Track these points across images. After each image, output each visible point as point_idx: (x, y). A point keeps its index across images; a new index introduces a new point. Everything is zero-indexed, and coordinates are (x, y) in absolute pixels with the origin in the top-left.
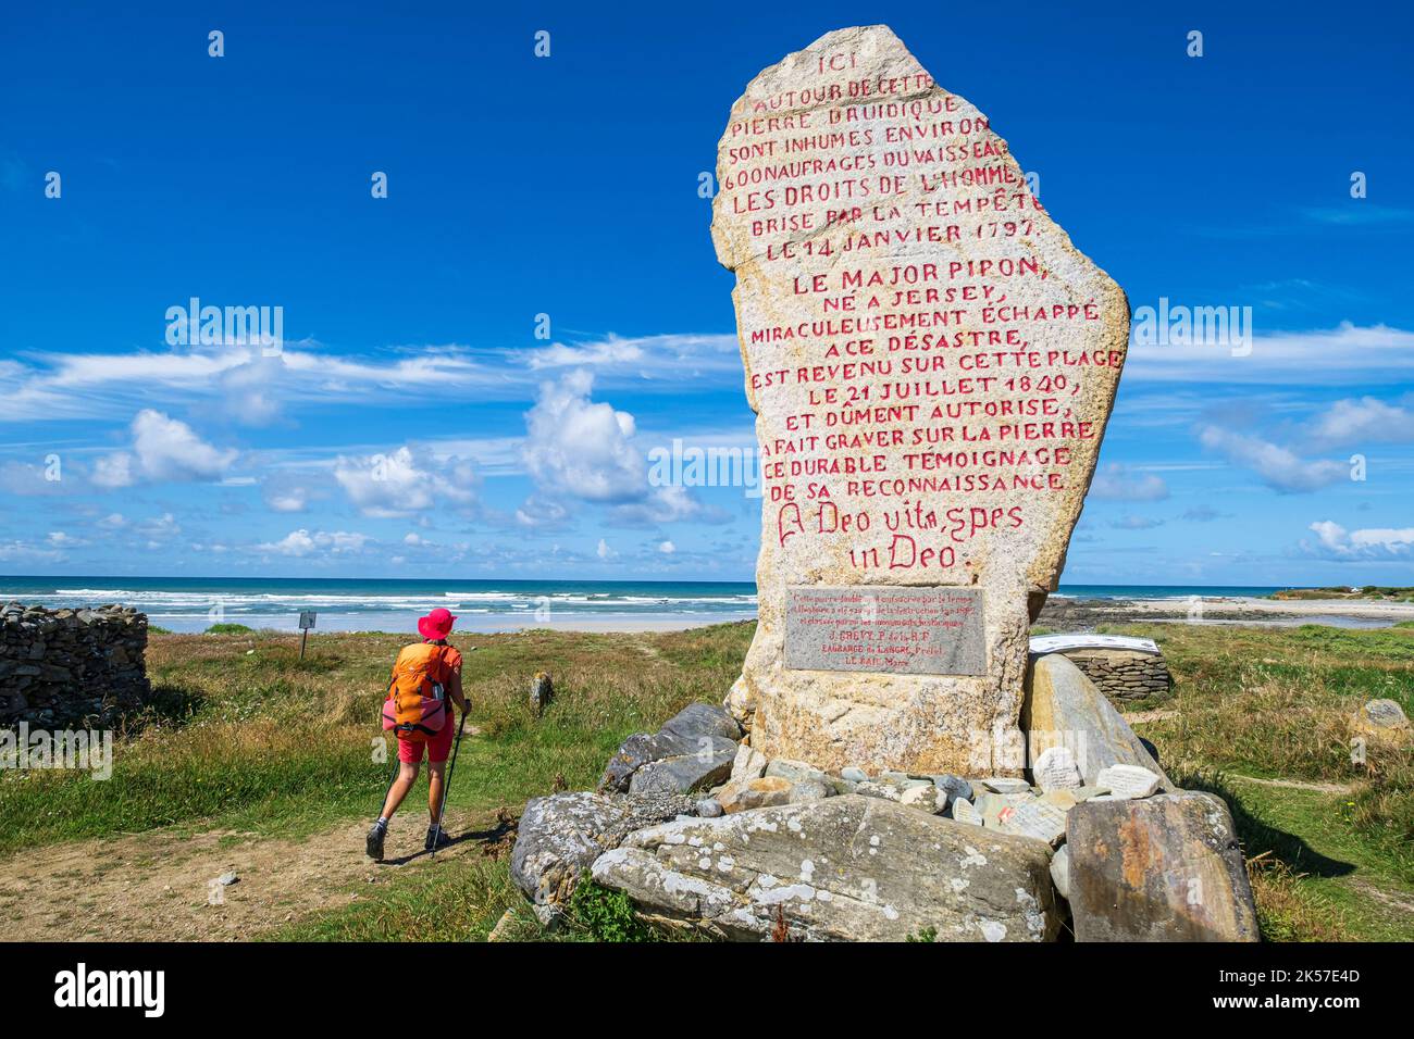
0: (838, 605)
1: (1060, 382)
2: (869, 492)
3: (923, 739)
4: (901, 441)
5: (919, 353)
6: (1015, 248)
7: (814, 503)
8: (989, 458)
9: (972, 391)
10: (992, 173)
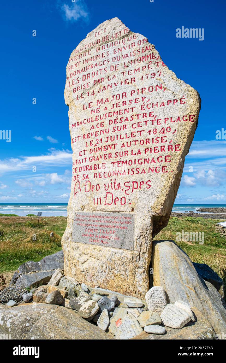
0: (88, 219)
1: (168, 129)
2: (100, 176)
3: (111, 274)
4: (111, 157)
5: (119, 124)
6: (154, 82)
7: (84, 181)
8: (140, 161)
9: (135, 136)
10: (148, 57)
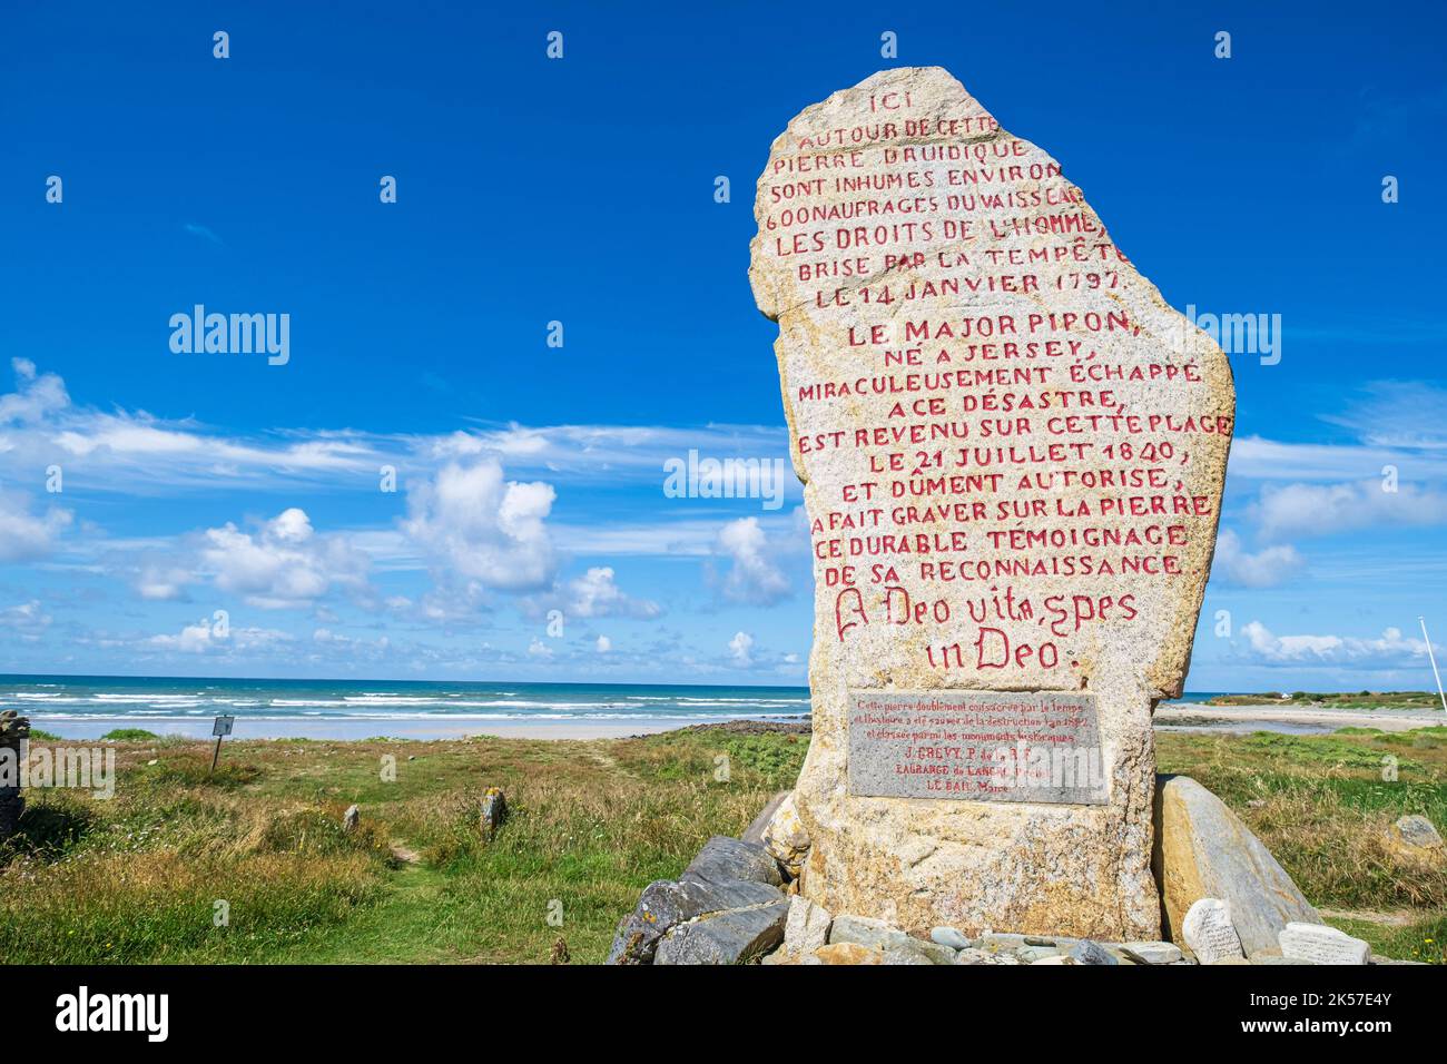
0: (914, 714)
2: (947, 575)
3: (1032, 887)
4: (984, 515)
5: (1000, 414)
6: (1101, 302)
7: (880, 589)
8: (1091, 536)
9: (1065, 457)
10: (1069, 221)
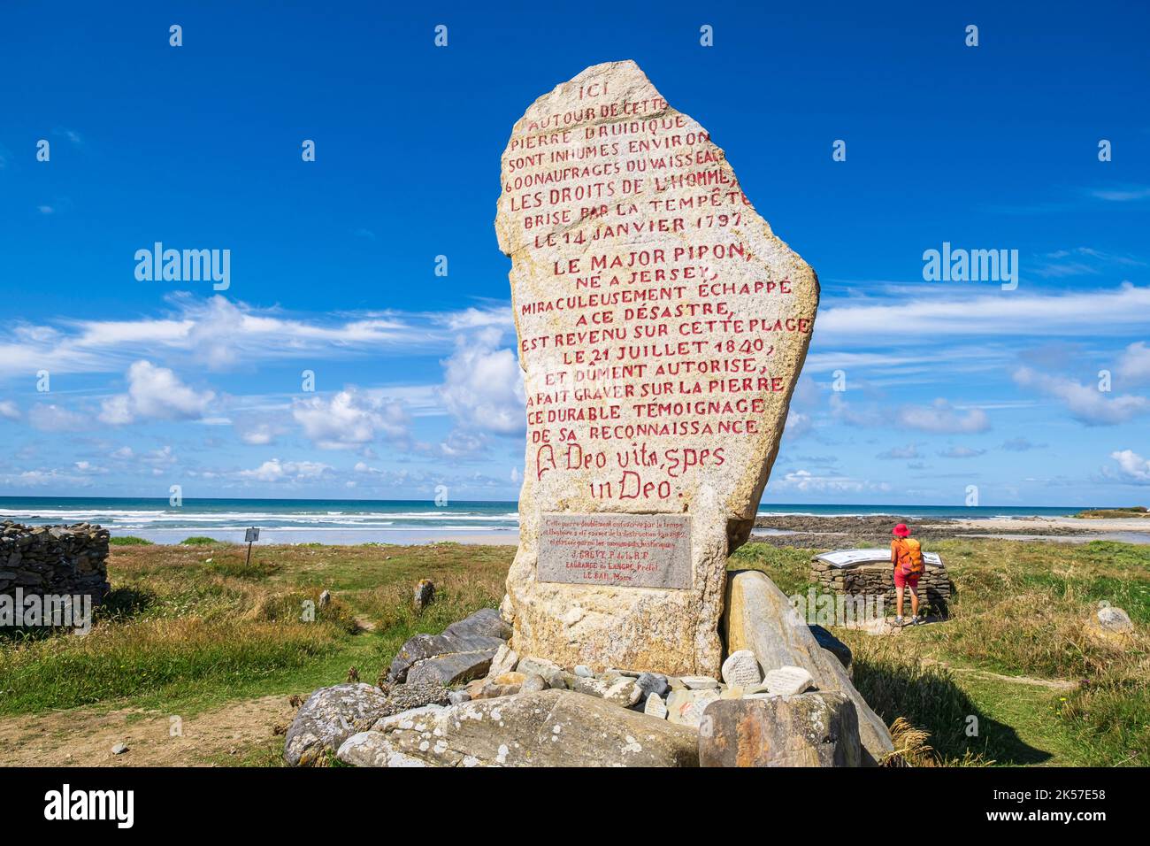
0: (579, 529)
1: (758, 344)
2: (606, 436)
3: (641, 641)
4: (632, 394)
5: (648, 322)
6: (726, 237)
7: (564, 445)
8: (700, 408)
9: (688, 352)
10: (710, 176)
